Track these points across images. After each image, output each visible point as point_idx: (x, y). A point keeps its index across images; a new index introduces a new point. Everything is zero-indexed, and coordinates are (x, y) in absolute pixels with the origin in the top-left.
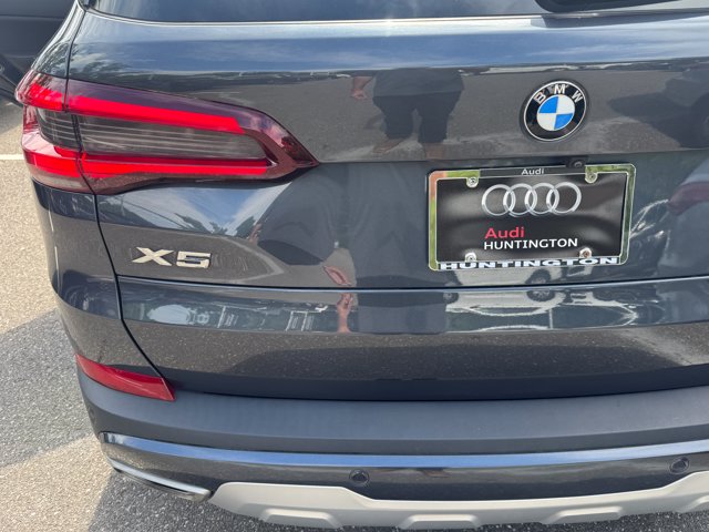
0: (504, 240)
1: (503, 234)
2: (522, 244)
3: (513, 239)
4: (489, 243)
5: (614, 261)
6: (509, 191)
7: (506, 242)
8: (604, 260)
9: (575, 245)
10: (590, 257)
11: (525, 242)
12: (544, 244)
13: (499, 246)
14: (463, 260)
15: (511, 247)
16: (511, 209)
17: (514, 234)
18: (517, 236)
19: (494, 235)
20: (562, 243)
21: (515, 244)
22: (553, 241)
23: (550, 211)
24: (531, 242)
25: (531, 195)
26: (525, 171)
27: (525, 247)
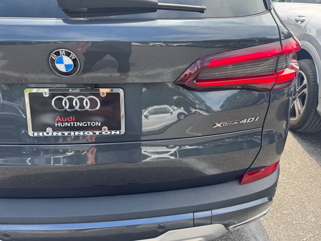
0: (65, 122)
1: (64, 119)
2: (74, 124)
3: (70, 122)
4: (58, 123)
5: (118, 133)
6: (65, 99)
7: (66, 123)
8: (113, 132)
9: (100, 125)
10: (107, 131)
11: (76, 123)
12: (85, 124)
13: (63, 125)
14: (46, 131)
15: (69, 125)
16: (67, 107)
17: (70, 119)
18: (71, 120)
19: (60, 119)
20: (93, 124)
21: (71, 124)
22: (89, 123)
23: (86, 109)
24: (78, 123)
25: (76, 102)
26: (70, 90)
27: (76, 125)
